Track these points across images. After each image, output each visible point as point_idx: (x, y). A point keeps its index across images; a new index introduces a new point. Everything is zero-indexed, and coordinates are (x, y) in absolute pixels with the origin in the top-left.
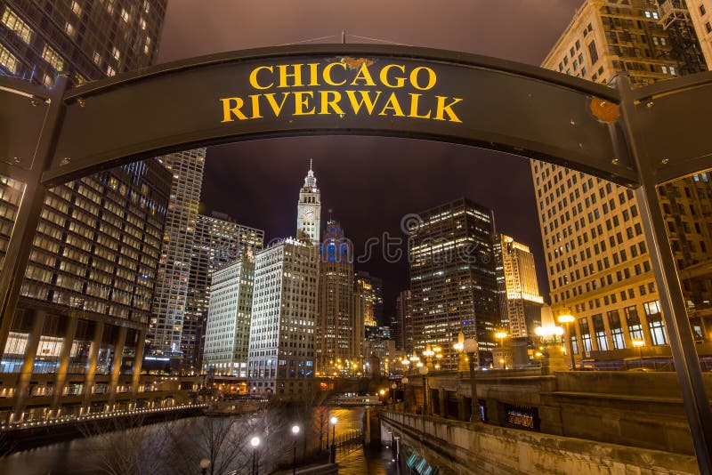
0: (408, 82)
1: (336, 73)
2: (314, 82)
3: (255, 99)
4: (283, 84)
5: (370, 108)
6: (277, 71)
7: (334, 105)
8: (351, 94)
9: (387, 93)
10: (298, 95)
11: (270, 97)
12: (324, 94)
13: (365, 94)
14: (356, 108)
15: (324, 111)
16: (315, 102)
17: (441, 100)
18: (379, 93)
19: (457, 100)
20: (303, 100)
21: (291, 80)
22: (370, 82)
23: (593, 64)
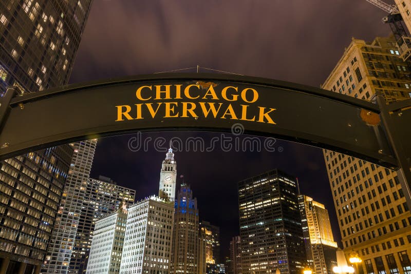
0: (240, 98)
1: (193, 91)
2: (178, 96)
3: (139, 106)
4: (158, 97)
5: (215, 114)
6: (154, 89)
7: (191, 111)
8: (202, 105)
9: (226, 104)
10: (168, 105)
11: (149, 106)
12: (185, 104)
13: (212, 105)
14: (206, 113)
15: (185, 115)
16: (179, 109)
17: (262, 109)
18: (221, 104)
19: (272, 110)
20: (171, 108)
21: (163, 95)
22: (215, 97)
23: (359, 81)
